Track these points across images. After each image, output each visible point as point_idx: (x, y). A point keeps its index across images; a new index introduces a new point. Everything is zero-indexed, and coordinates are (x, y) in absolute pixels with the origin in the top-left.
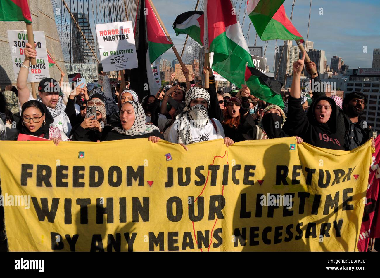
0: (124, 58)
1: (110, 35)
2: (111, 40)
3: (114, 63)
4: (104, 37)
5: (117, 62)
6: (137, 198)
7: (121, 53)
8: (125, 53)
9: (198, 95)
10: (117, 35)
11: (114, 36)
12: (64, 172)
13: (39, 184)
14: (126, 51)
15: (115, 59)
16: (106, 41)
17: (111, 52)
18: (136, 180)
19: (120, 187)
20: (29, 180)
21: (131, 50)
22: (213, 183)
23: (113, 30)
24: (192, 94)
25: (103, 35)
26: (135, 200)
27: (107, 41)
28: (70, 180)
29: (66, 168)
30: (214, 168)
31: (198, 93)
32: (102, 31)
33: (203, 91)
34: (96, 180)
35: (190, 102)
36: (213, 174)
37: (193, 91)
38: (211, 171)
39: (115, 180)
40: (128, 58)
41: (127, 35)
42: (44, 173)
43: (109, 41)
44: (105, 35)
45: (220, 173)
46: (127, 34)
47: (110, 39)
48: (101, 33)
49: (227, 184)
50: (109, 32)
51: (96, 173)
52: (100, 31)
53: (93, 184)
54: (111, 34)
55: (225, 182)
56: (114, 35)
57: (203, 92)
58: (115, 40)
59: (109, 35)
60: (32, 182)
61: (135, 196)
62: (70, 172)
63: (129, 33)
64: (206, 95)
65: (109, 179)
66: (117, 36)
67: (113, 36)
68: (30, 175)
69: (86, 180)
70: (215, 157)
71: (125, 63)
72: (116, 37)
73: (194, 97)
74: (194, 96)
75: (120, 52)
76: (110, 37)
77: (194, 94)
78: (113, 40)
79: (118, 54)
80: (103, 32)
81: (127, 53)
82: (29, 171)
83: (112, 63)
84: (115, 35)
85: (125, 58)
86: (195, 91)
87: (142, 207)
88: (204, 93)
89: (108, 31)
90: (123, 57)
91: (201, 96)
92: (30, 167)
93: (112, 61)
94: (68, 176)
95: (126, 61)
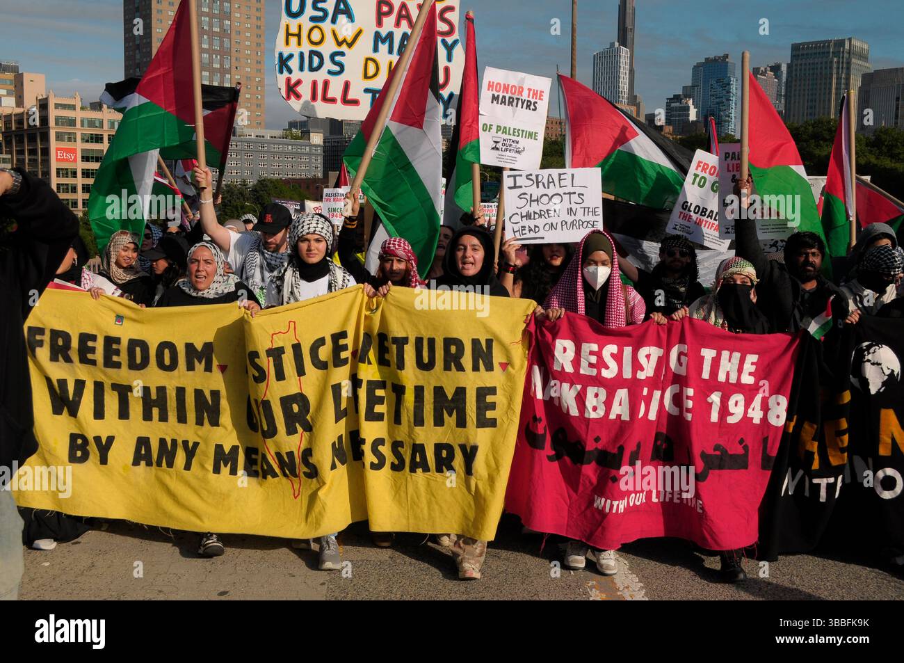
0: (518, 146)
1: (505, 94)
2: (505, 104)
3: (498, 149)
4: (493, 95)
5: (503, 150)
6: (202, 390)
7: (516, 134)
8: (522, 137)
9: (309, 228)
10: (518, 97)
11: (513, 98)
12: (90, 344)
13: (53, 358)
14: (524, 133)
15: (502, 142)
16: (495, 102)
17: (498, 126)
18: (200, 362)
19: (175, 372)
21: (536, 133)
22: (280, 376)
23: (513, 86)
24: (300, 227)
25: (492, 90)
26: (199, 393)
27: (498, 103)
28: (99, 356)
29: (94, 338)
30: (276, 352)
31: (308, 226)
32: (493, 83)
33: (318, 221)
34: (138, 360)
35: (297, 241)
36: (277, 362)
37: (301, 221)
38: (271, 359)
39: (167, 361)
40: (524, 148)
41: (536, 103)
42: (60, 342)
43: (501, 104)
44: (496, 91)
45: (288, 359)
46: (536, 101)
47: (503, 102)
48: (490, 86)
49: (304, 374)
50: (506, 88)
51: (138, 350)
52: (490, 82)
53: (133, 366)
54: (507, 93)
55: (301, 372)
56: (513, 96)
57: (317, 224)
58: (512, 106)
59: (503, 92)
61: (199, 387)
62: (99, 345)
63: (541, 99)
64: (322, 228)
65: (157, 360)
66: (518, 99)
67: (510, 98)
68: (40, 343)
69: (123, 358)
70: (273, 335)
71: (517, 155)
72: (515, 101)
73: (302, 232)
74: (302, 230)
75: (514, 132)
76: (504, 97)
77: (303, 227)
78: (508, 105)
79: (510, 134)
80: (495, 84)
81: (526, 137)
83: (493, 148)
84: (515, 97)
85: (520, 146)
86: (304, 222)
87: (208, 403)
88: (320, 226)
89: (504, 85)
90: (517, 142)
91: (315, 231)
92: (41, 331)
93: (494, 146)
94: (96, 351)
95: (520, 153)
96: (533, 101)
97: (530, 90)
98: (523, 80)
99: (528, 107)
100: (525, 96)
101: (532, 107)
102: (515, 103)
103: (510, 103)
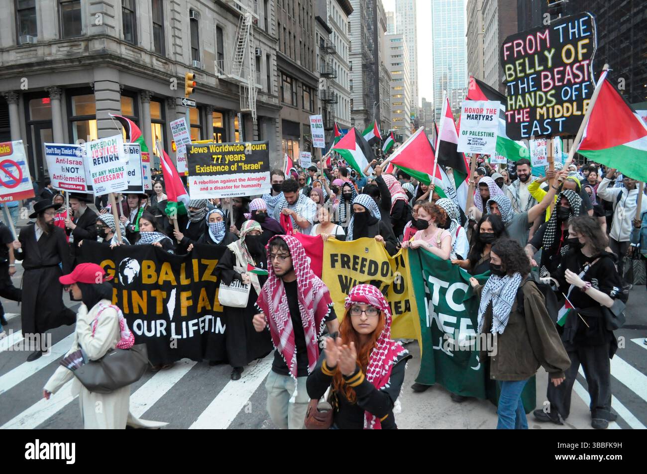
0: (482, 141)
10: (481, 114)
13: (343, 266)
20: (336, 263)
27: (470, 119)
28: (359, 267)
34: (373, 271)
41: (492, 116)
42: (346, 259)
47: (473, 118)
50: (474, 110)
51: (373, 266)
54: (475, 113)
59: (473, 113)
60: (338, 264)
63: (495, 114)
66: (480, 116)
67: (476, 115)
68: (337, 261)
71: (482, 146)
76: (473, 115)
80: (468, 109)
81: (487, 136)
82: (335, 258)
84: (478, 114)
92: (336, 255)
95: (484, 145)
96: (490, 115)
97: (488, 109)
98: (482, 105)
99: (487, 119)
100: (485, 113)
101: (490, 119)
102: (478, 118)
103: (476, 118)
